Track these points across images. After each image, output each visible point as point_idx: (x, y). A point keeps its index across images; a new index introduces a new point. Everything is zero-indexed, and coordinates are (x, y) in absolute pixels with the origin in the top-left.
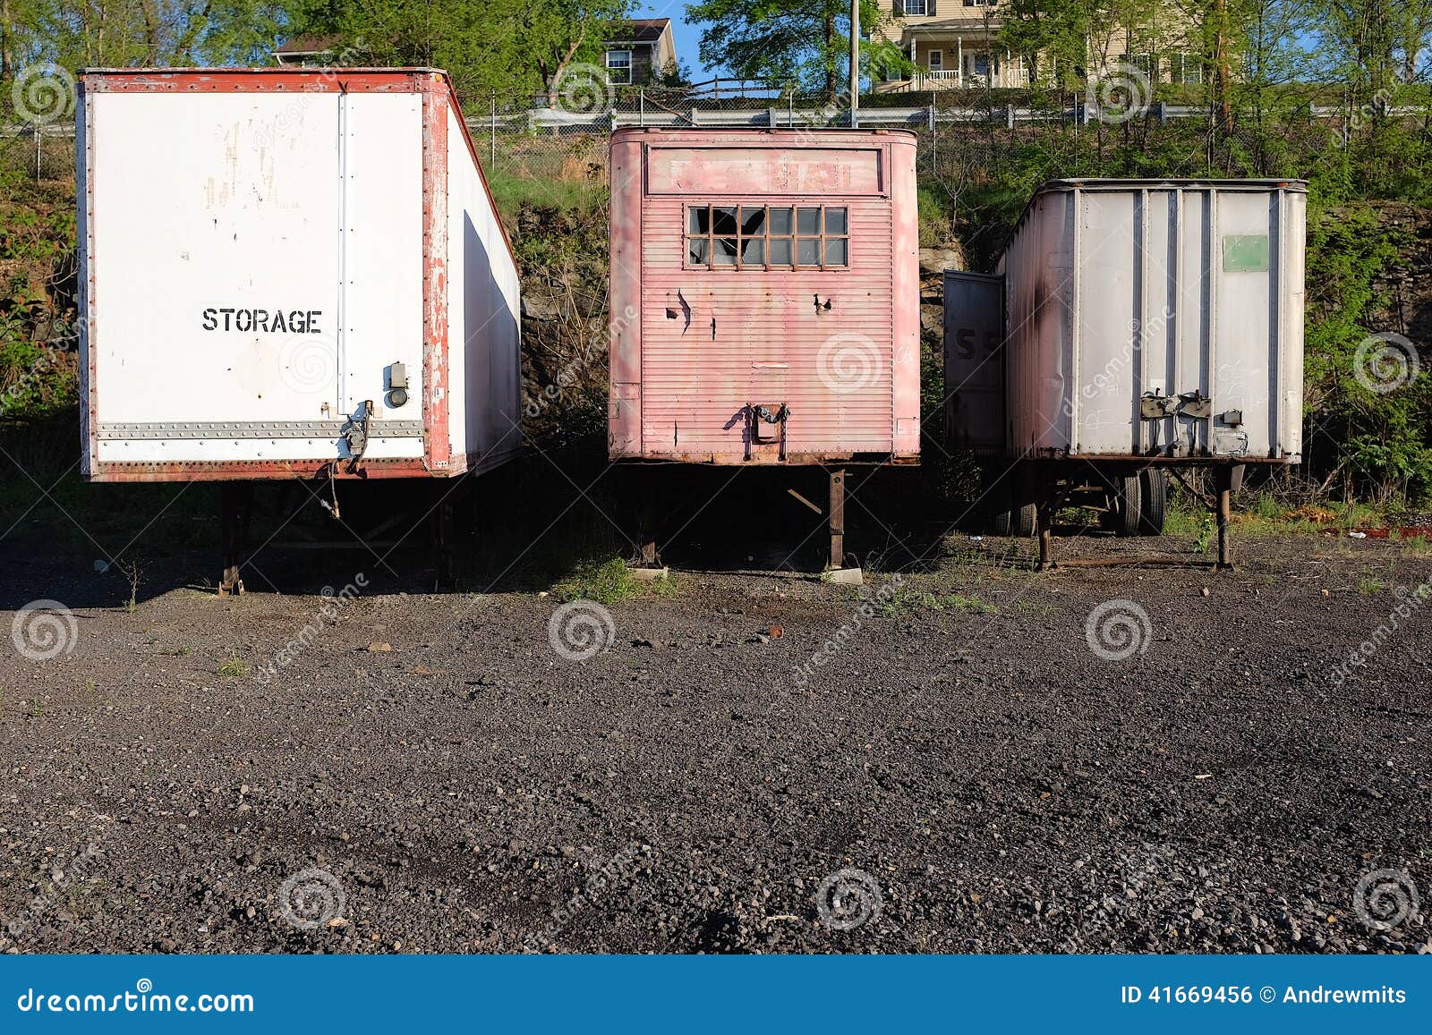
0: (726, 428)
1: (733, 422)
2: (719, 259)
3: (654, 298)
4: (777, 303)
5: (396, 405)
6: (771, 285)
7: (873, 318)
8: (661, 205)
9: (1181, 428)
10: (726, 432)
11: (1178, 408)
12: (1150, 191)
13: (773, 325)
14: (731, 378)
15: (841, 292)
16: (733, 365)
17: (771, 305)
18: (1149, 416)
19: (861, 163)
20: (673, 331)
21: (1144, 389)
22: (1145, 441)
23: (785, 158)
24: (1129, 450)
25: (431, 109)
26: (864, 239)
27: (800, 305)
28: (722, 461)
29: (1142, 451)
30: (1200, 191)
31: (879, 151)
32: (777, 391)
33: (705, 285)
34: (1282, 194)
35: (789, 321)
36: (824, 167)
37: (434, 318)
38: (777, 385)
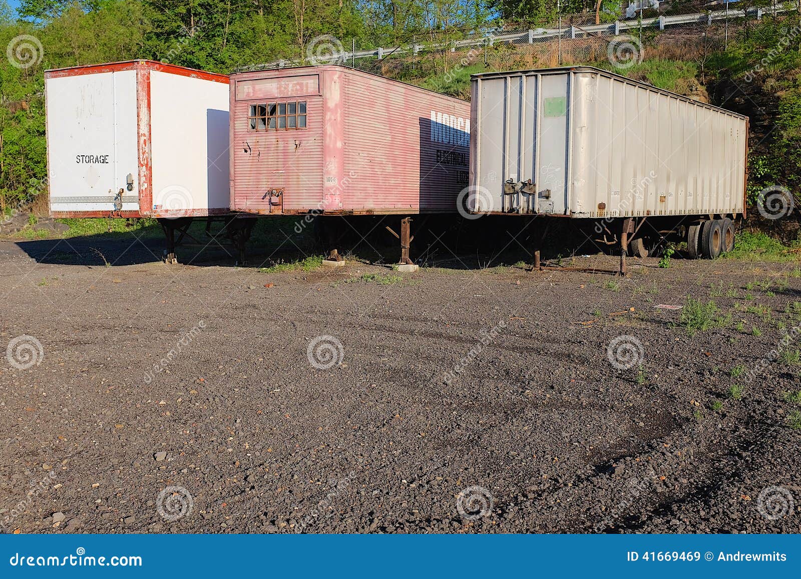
0: (263, 199)
1: (265, 196)
2: (261, 126)
3: (238, 144)
4: (281, 144)
5: (130, 190)
6: (279, 137)
7: (316, 150)
8: (241, 105)
9: (522, 199)
10: (263, 200)
11: (521, 188)
12: (511, 77)
13: (279, 154)
14: (264, 178)
15: (304, 139)
16: (265, 172)
17: (279, 145)
18: (508, 193)
19: (312, 81)
20: (245, 158)
21: (507, 179)
22: (507, 205)
23: (283, 82)
24: (500, 210)
25: (139, 76)
26: (314, 115)
27: (290, 145)
28: (262, 213)
29: (506, 210)
30: (534, 75)
31: (319, 75)
32: (280, 183)
33: (255, 138)
34: (572, 75)
35: (285, 152)
36: (298, 84)
37: (141, 157)
38: (280, 180)
